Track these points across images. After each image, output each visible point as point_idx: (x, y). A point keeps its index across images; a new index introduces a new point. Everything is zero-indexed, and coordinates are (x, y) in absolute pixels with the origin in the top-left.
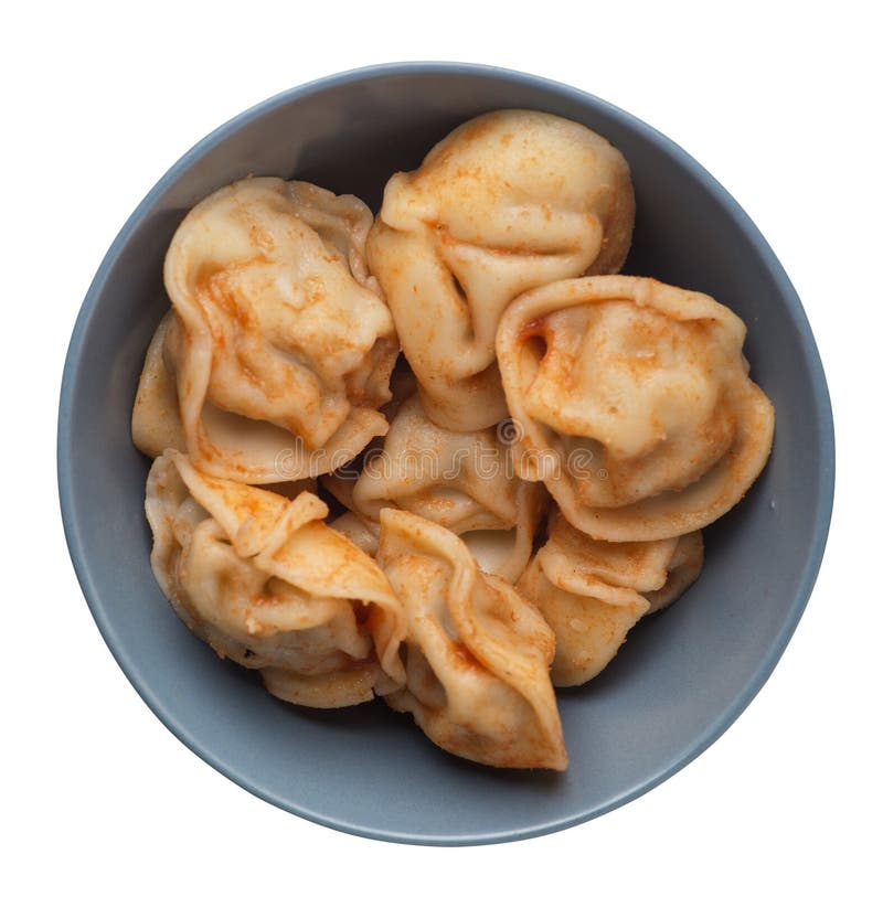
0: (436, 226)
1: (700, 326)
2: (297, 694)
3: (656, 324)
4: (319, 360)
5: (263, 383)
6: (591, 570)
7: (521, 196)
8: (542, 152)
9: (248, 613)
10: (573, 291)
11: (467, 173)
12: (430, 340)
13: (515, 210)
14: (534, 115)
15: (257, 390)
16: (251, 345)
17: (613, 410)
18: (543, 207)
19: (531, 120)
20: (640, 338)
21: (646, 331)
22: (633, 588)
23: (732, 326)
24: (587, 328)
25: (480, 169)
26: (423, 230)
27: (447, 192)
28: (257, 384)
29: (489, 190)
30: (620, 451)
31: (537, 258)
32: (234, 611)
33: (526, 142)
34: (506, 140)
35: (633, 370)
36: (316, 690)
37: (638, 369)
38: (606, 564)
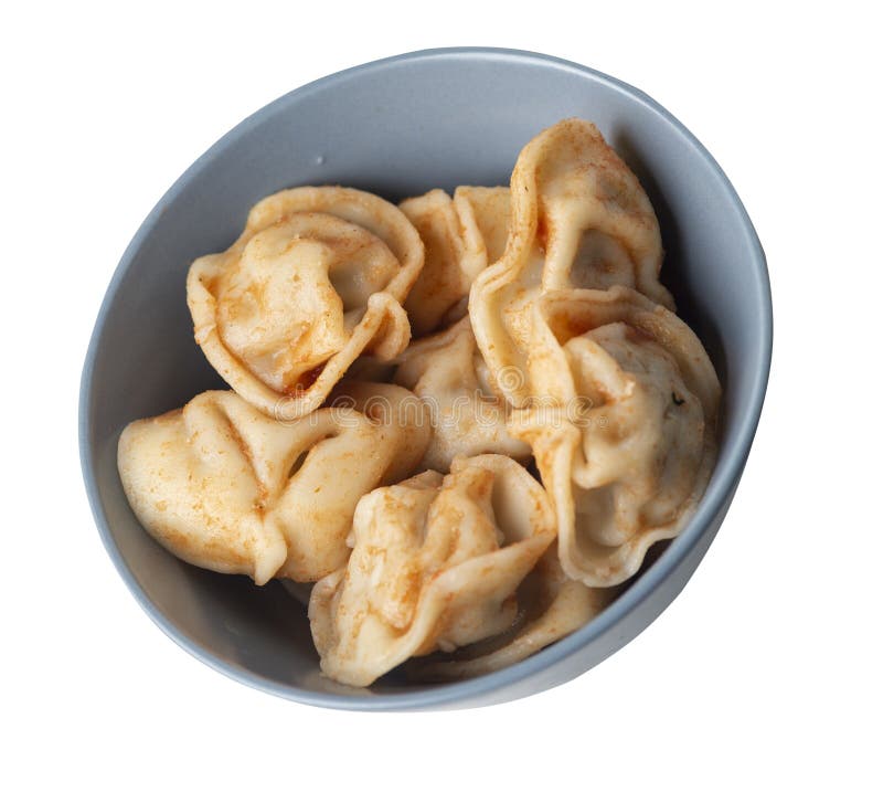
0: (261, 511)
1: (213, 286)
2: (698, 359)
3: (225, 309)
4: (412, 509)
5: (453, 529)
6: (457, 240)
7: (194, 464)
8: (152, 473)
9: (623, 399)
10: (240, 380)
11: (205, 516)
12: (351, 454)
13: (205, 458)
14: (132, 501)
15: (461, 529)
16: (428, 556)
17: (296, 278)
18: (191, 443)
19: (137, 501)
20: (242, 310)
21: (232, 310)
22: (451, 203)
23: (200, 268)
24: (265, 354)
25: (194, 508)
26: (270, 517)
27: (229, 520)
28: (457, 534)
29: (204, 487)
30: (325, 253)
31: (234, 422)
32: (631, 410)
33: (152, 491)
34: (161, 507)
35: (263, 291)
36: (683, 348)
37: (260, 287)
38: (447, 235)
